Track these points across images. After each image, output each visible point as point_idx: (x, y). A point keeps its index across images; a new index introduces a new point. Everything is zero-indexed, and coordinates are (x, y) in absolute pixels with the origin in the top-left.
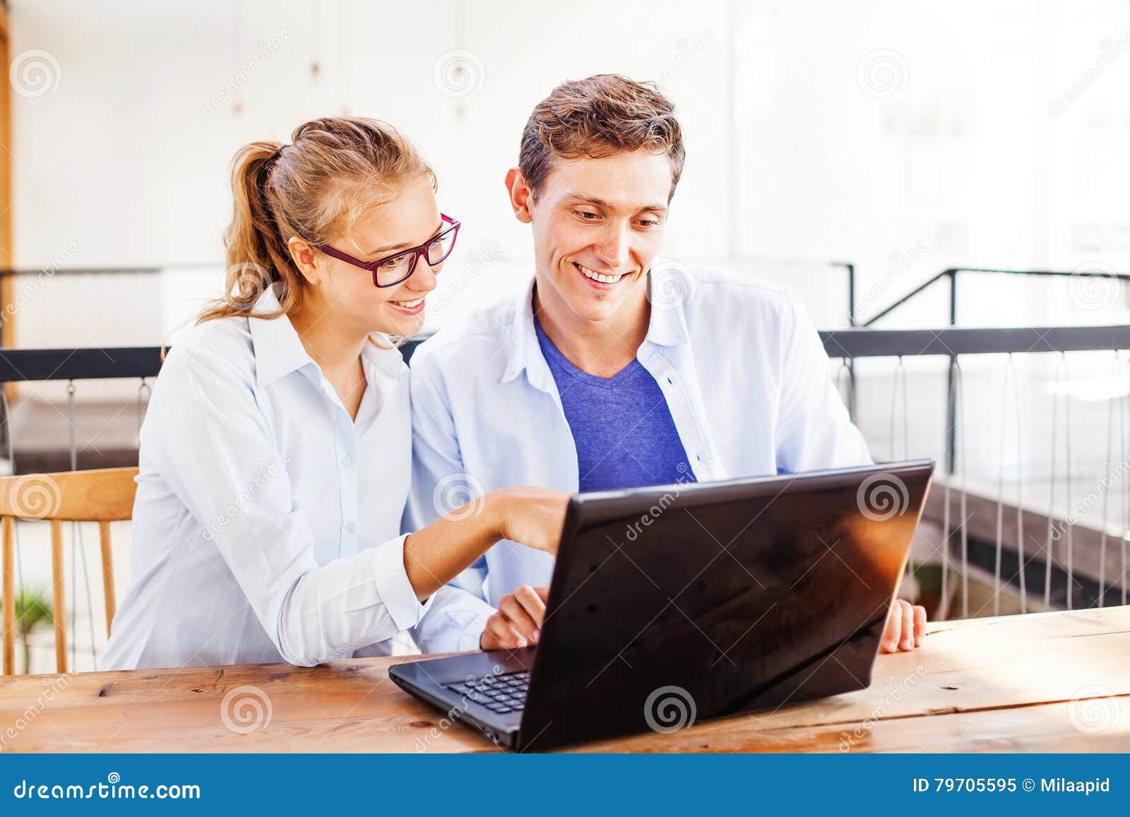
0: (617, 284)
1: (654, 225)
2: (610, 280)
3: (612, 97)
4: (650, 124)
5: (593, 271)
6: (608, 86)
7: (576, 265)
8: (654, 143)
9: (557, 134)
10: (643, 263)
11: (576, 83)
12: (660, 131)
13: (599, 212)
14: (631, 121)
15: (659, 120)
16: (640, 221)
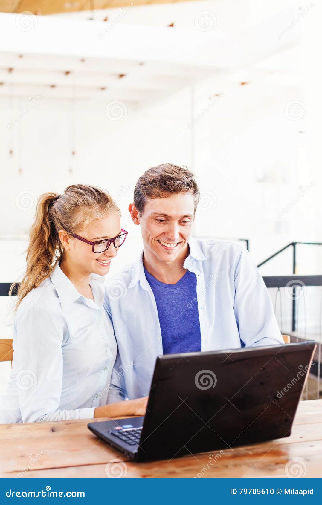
0: (176, 247)
1: (188, 222)
2: (172, 246)
3: (168, 173)
4: (183, 182)
5: (165, 243)
6: (166, 168)
7: (158, 241)
8: (186, 190)
9: (147, 189)
10: (185, 238)
11: (154, 168)
12: (188, 185)
13: (166, 219)
14: (176, 182)
15: (187, 180)
16: (182, 222)
